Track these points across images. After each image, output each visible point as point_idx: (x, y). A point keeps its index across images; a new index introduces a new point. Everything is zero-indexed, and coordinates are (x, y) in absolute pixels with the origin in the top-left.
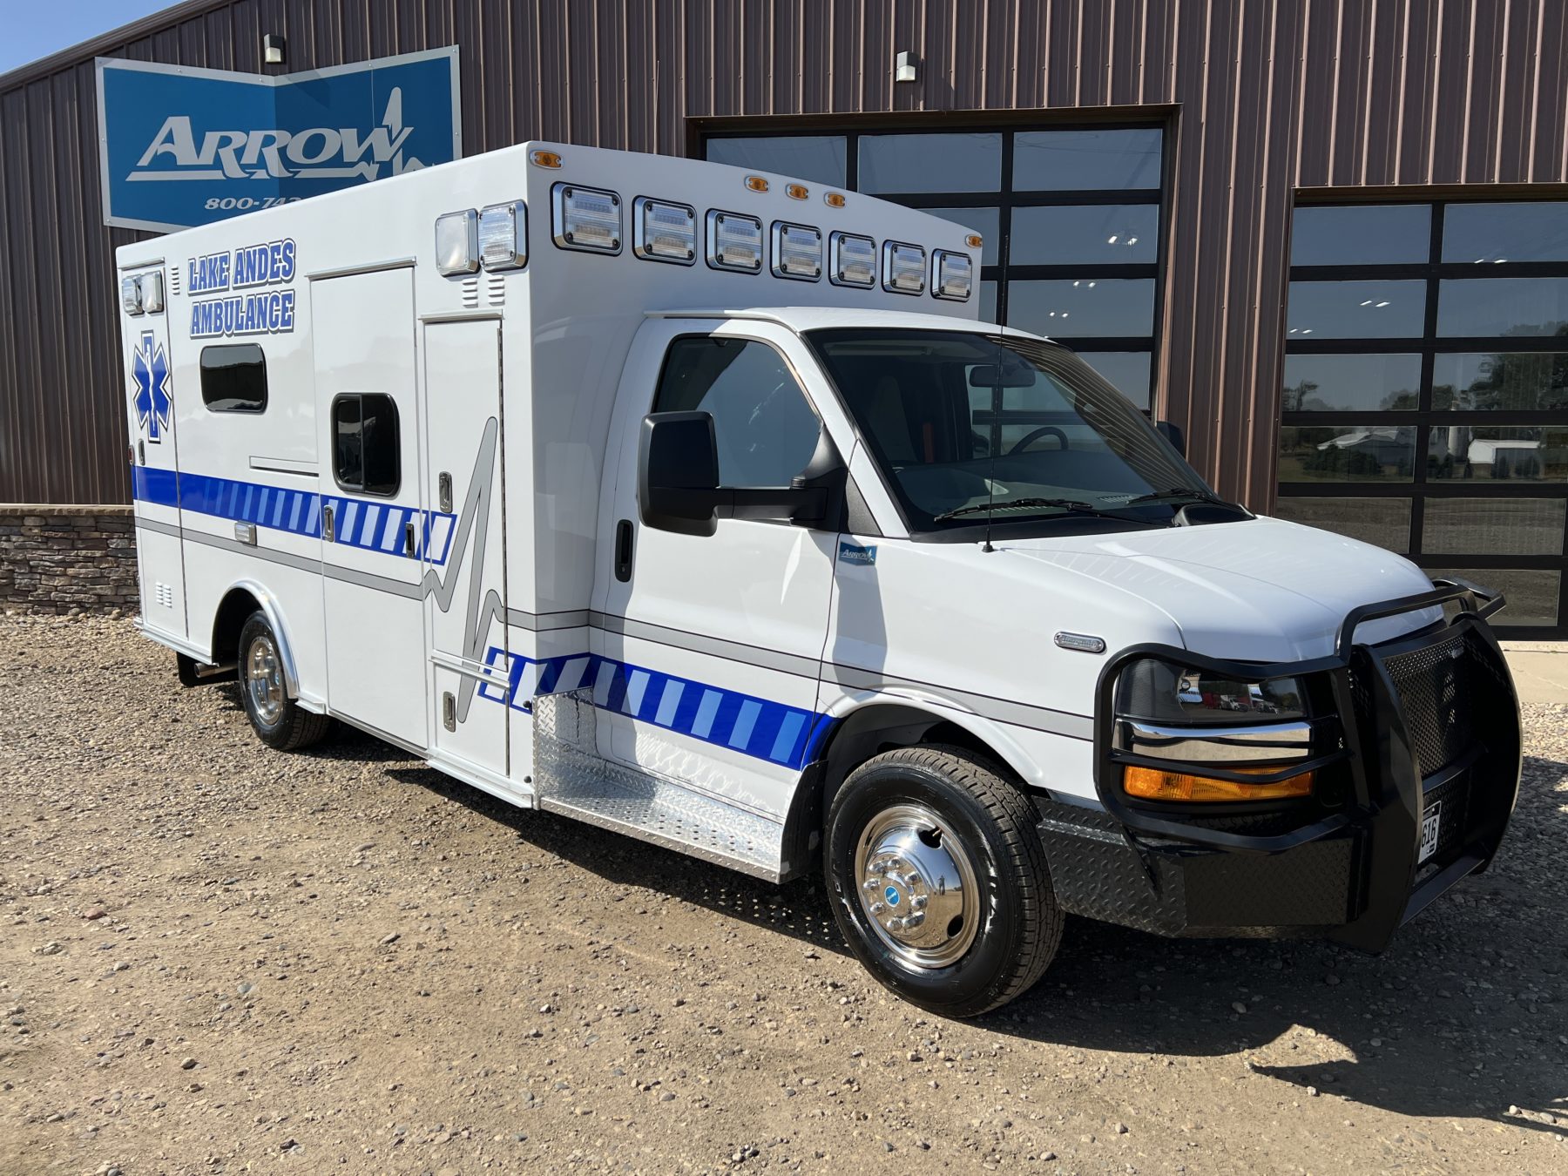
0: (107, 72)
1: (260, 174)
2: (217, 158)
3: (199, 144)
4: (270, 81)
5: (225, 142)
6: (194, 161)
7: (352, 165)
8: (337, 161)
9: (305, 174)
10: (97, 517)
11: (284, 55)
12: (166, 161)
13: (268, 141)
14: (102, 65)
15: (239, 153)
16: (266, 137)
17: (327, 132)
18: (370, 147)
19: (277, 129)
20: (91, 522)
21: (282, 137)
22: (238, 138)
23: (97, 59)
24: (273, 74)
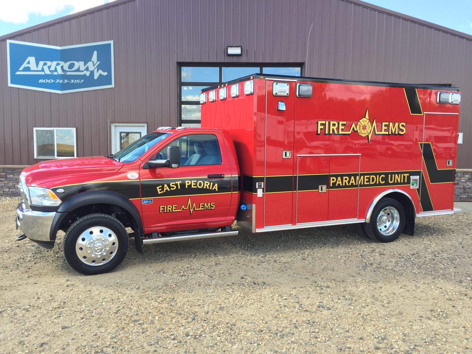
0: (10, 44)
1: (55, 73)
3: (37, 64)
4: (59, 48)
5: (45, 64)
6: (36, 69)
7: (82, 71)
8: (78, 70)
9: (68, 73)
10: (4, 169)
12: (28, 69)
13: (58, 64)
14: (9, 41)
15: (49, 67)
16: (57, 63)
17: (76, 63)
18: (88, 67)
19: (61, 61)
21: (62, 63)
22: (49, 63)
23: (7, 40)
24: (60, 46)
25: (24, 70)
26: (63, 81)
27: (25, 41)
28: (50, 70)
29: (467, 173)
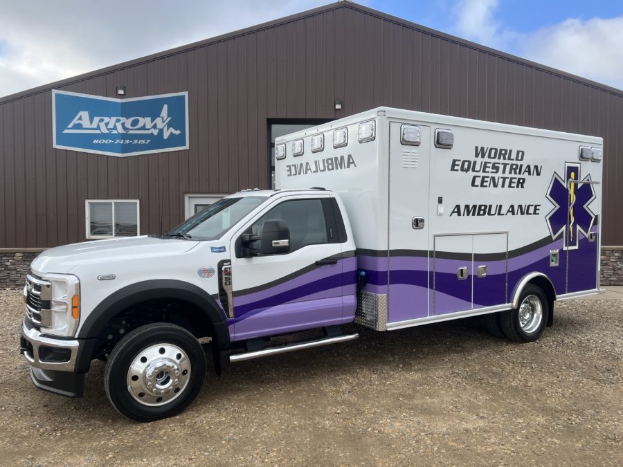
0: (57, 95)
1: (115, 132)
2: (98, 126)
3: (91, 121)
4: (119, 101)
5: (101, 121)
6: (89, 126)
7: (149, 129)
8: (143, 128)
9: (131, 132)
11: (125, 92)
12: (79, 126)
13: (118, 121)
14: (54, 92)
15: (107, 124)
16: (117, 119)
17: (140, 118)
18: (156, 124)
19: (121, 117)
21: (123, 119)
22: (106, 119)
24: (121, 98)
25: (73, 128)
26: (124, 141)
28: (109, 127)
29: (616, 251)
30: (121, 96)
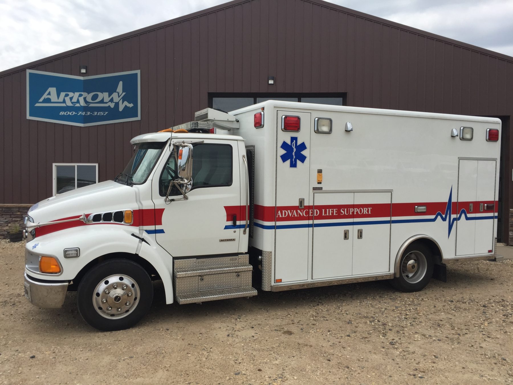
0: (30, 73)
1: (78, 105)
2: (64, 100)
3: (58, 95)
4: (81, 78)
5: (67, 95)
6: (57, 100)
7: (106, 103)
8: (102, 101)
9: (91, 105)
10: (19, 208)
11: (86, 71)
12: (48, 100)
13: (80, 95)
14: (28, 71)
15: (71, 99)
16: (80, 94)
17: (99, 93)
18: (112, 98)
19: (84, 92)
20: (17, 209)
21: (85, 94)
22: (71, 94)
23: (27, 70)
24: (83, 76)
25: (43, 102)
26: (85, 113)
27: (46, 71)
28: (72, 101)
30: (83, 75)
